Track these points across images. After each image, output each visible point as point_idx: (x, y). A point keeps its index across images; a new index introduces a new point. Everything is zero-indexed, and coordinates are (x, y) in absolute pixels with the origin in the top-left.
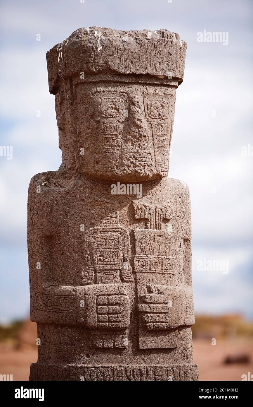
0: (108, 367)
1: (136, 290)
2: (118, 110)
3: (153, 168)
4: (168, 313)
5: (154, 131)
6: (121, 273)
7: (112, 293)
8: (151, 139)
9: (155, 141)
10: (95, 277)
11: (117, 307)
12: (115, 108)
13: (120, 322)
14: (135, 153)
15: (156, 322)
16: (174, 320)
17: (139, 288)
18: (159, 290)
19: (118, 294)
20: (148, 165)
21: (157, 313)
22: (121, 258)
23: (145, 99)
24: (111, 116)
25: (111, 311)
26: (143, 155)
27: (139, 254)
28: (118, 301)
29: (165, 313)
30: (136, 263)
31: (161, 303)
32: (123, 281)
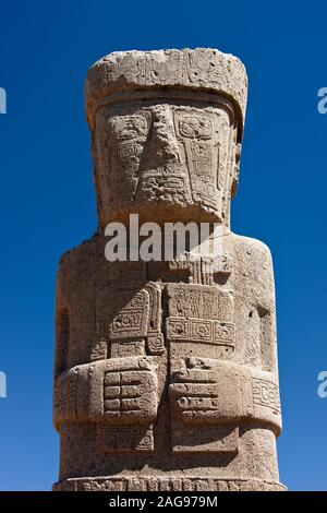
0: (120, 480)
1: (169, 365)
2: (137, 130)
3: (188, 196)
4: (216, 396)
5: (189, 152)
6: (146, 343)
7: (128, 367)
8: (183, 162)
9: (191, 163)
10: (109, 351)
11: (135, 387)
12: (134, 128)
13: (138, 409)
14: (159, 177)
15: (197, 409)
16: (228, 408)
17: (172, 361)
18: (202, 363)
19: (136, 369)
20: (178, 193)
21: (198, 396)
22: (148, 321)
23: (176, 116)
24: (128, 137)
25: (125, 393)
26: (169, 180)
27: (175, 315)
28: (136, 378)
29: (213, 396)
30: (169, 327)
31: (206, 382)
32: (148, 353)
